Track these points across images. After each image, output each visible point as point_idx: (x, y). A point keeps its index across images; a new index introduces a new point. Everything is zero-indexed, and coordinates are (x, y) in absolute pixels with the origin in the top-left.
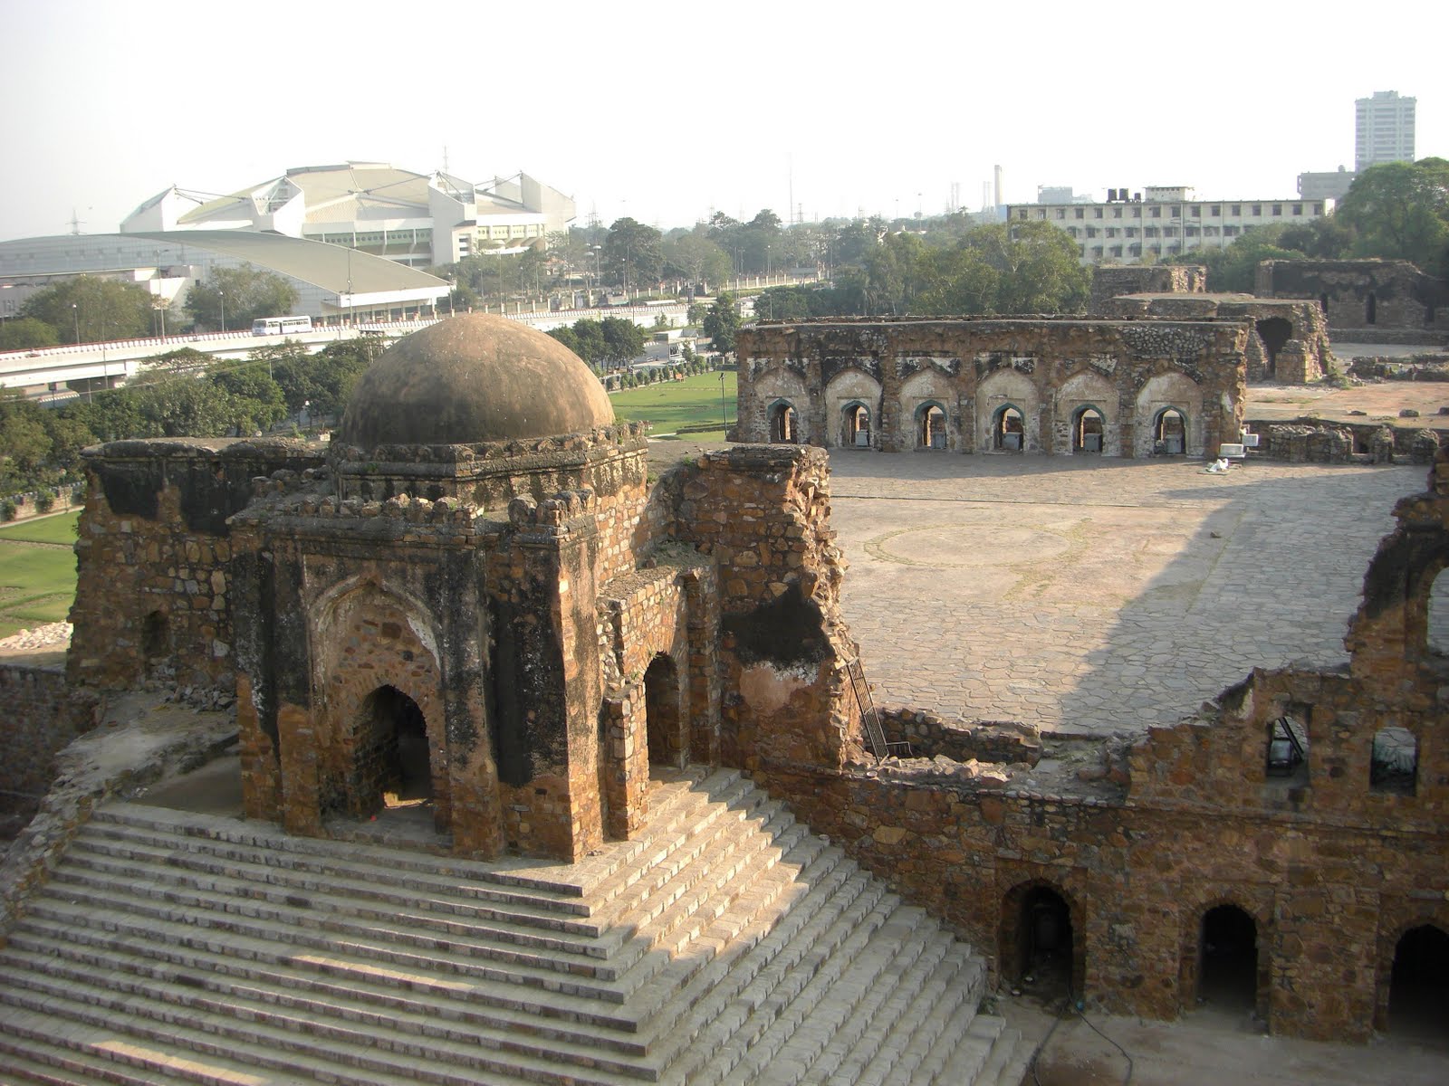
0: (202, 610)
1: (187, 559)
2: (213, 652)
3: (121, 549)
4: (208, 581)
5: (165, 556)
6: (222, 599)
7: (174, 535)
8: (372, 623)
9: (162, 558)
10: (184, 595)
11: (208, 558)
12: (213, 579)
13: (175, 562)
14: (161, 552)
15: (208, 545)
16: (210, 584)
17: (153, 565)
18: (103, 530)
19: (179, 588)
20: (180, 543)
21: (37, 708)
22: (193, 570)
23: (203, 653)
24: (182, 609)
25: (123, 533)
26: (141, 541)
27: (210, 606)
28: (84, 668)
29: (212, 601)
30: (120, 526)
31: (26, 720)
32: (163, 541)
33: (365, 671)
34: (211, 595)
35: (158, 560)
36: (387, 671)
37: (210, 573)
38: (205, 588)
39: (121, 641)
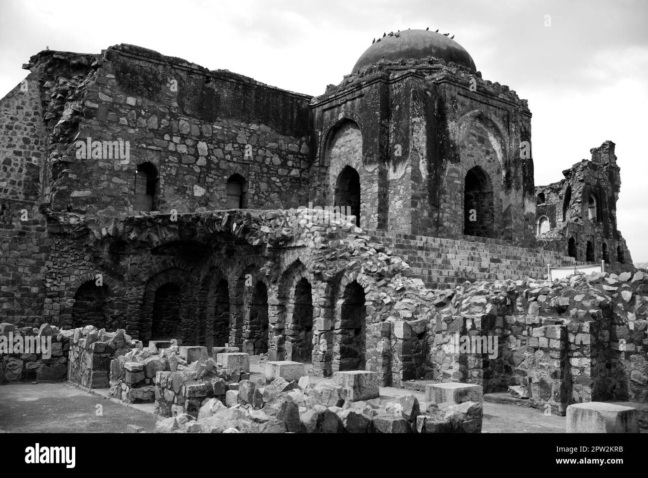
0: (189, 165)
1: (179, 131)
2: (193, 193)
3: (125, 115)
4: (195, 145)
5: (162, 126)
6: (205, 159)
7: (171, 114)
8: (475, 135)
9: (159, 127)
10: (175, 153)
11: (196, 133)
12: (199, 146)
13: (169, 130)
14: (159, 124)
15: (198, 125)
16: (196, 149)
17: (152, 130)
18: (111, 100)
19: (172, 147)
20: (175, 119)
22: (184, 139)
23: (185, 193)
24: (173, 162)
25: (129, 105)
26: (143, 113)
27: (195, 163)
28: (73, 198)
29: (197, 160)
30: (126, 100)
32: (162, 116)
33: (471, 158)
34: (197, 156)
35: (156, 127)
36: (479, 159)
37: (197, 141)
38: (192, 151)
39: (115, 180)
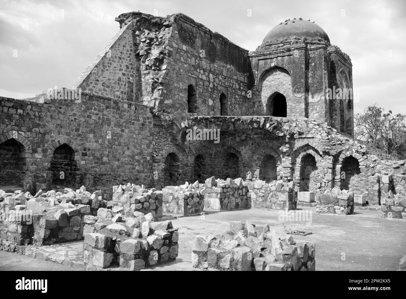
1: (202, 67)
2: (209, 103)
3: (183, 56)
4: (208, 76)
6: (212, 84)
7: (199, 57)
9: (195, 64)
10: (202, 80)
11: (208, 68)
12: (210, 76)
13: (199, 66)
14: (195, 62)
15: (209, 64)
17: (193, 66)
18: (177, 46)
19: (200, 76)
20: (201, 60)
21: (133, 124)
22: (204, 71)
23: (206, 103)
24: (201, 85)
25: (184, 50)
26: (189, 55)
27: (209, 86)
28: (165, 104)
30: (182, 47)
31: (127, 131)
32: (196, 57)
34: (209, 82)
37: (209, 73)
38: (208, 79)
39: (181, 94)
